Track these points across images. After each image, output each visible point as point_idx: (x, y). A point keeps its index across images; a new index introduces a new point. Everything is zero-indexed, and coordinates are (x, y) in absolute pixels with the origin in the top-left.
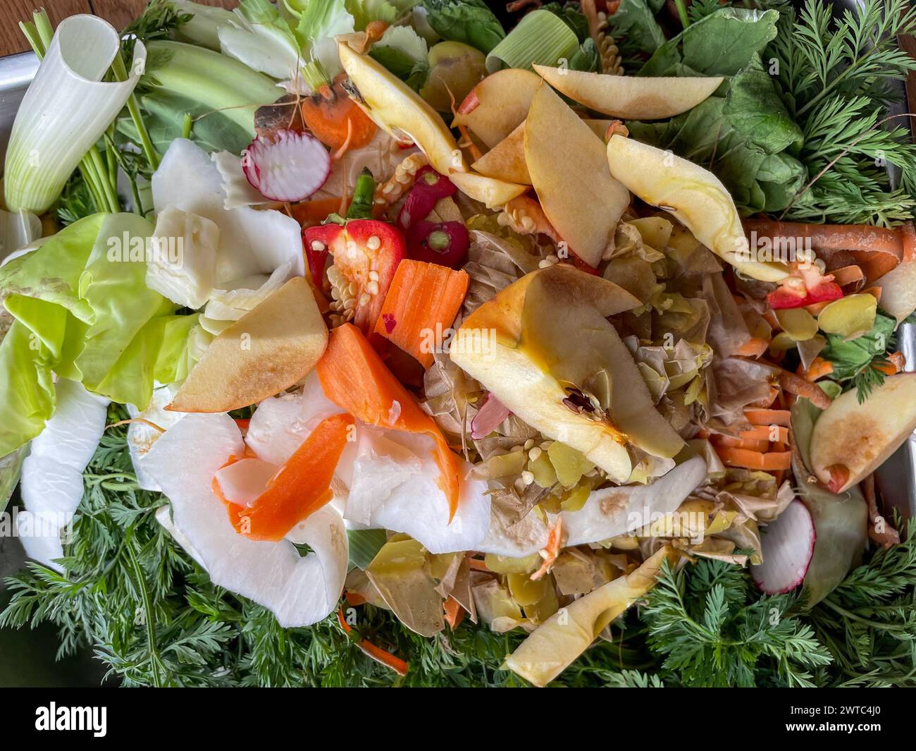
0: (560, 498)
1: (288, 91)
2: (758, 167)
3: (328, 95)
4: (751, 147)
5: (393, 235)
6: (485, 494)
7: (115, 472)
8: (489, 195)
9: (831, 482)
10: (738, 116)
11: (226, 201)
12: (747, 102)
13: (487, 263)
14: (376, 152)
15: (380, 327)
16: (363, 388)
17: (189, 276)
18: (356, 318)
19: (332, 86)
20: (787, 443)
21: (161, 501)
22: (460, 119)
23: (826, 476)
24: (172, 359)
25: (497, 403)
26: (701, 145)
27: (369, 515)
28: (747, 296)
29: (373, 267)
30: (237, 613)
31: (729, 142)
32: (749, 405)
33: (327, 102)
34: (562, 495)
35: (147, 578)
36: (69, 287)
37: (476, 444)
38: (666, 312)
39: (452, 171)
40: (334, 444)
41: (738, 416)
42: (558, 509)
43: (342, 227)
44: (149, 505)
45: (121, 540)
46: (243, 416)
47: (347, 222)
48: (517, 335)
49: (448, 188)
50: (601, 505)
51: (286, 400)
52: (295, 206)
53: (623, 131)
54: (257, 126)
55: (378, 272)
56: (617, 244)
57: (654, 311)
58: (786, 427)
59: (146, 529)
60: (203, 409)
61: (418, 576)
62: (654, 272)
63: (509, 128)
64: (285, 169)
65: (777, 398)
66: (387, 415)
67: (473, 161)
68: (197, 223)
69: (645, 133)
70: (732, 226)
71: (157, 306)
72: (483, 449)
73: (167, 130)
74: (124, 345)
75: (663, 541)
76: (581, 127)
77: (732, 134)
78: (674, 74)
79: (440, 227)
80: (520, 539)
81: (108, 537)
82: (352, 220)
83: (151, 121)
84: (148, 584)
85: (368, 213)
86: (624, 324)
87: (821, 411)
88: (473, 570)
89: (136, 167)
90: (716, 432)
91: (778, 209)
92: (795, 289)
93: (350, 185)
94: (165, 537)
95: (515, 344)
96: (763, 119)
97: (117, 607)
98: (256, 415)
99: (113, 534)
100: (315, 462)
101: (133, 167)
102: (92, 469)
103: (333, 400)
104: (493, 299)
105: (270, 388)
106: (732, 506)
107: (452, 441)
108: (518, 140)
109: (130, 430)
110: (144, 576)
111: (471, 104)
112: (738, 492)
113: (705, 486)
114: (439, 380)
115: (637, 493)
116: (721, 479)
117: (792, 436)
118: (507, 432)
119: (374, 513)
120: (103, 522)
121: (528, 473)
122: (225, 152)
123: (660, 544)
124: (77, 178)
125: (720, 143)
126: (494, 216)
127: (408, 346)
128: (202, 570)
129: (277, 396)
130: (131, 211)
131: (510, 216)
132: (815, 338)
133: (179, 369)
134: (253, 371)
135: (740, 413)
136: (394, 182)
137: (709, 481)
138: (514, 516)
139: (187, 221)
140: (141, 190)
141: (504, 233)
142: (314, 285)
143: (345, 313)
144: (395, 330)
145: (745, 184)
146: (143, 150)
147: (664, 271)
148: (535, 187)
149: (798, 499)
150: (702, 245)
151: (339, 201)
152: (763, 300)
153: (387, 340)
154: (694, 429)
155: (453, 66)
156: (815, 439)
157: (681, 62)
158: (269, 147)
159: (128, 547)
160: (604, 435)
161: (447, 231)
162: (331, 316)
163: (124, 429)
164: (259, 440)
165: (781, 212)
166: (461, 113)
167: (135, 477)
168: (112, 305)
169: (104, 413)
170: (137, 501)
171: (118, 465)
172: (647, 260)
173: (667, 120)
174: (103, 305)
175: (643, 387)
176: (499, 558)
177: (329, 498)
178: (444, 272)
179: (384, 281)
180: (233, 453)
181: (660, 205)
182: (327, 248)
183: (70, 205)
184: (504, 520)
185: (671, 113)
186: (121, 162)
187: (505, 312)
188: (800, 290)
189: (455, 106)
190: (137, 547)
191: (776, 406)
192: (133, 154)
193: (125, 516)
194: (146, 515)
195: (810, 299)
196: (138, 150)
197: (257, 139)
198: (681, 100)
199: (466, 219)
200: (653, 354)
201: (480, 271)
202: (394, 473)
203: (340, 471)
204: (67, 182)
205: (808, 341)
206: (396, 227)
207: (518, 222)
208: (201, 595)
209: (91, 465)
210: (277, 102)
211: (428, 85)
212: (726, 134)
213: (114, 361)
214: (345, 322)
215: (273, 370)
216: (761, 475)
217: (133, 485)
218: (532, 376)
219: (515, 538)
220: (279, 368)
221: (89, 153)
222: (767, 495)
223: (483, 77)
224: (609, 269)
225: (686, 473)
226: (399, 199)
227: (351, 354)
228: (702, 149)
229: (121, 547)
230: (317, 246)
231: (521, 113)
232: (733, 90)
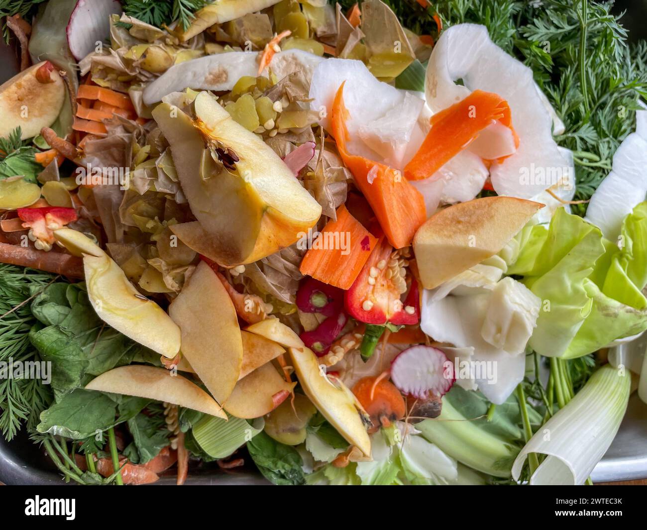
0: (256, 88)
1: (413, 427)
2: (68, 317)
3: (384, 420)
4: (70, 334)
5: (352, 309)
6: (313, 99)
7: (588, 167)
8: (276, 328)
9: (51, 71)
10: (77, 358)
11: (472, 353)
12: (69, 367)
13: (285, 277)
14: (356, 372)
15: (373, 242)
16: (393, 197)
17: (509, 303)
18: (391, 252)
19: (380, 426)
20: (78, 104)
21: (559, 139)
22: (290, 388)
23: (54, 76)
24: (532, 243)
25: (292, 168)
26: (110, 341)
27: (405, 100)
28: (92, 221)
29: (372, 287)
30: (517, 46)
31: (87, 340)
32: (103, 138)
33: (386, 415)
34: (254, 90)
35: (579, 84)
36: (598, 308)
37: (314, 139)
38: (153, 218)
39: (301, 350)
40: (423, 158)
41: (112, 131)
42: (259, 80)
43: (389, 321)
44: (567, 138)
45: (593, 116)
46: (488, 191)
47: (385, 324)
48: (266, 217)
49: (307, 338)
50: (226, 78)
51: (454, 198)
52: (422, 342)
53: (165, 361)
54: (440, 404)
55: (368, 283)
56: (183, 276)
57: (161, 219)
58: (78, 117)
59: (573, 120)
60: (516, 201)
61: (377, 49)
62: (157, 250)
63: (255, 375)
64: (425, 370)
65: (81, 139)
66: (378, 174)
67: (284, 355)
68: (497, 341)
69: (151, 356)
70: (93, 276)
71: (537, 284)
72: (310, 135)
73: (506, 411)
74: (566, 259)
75: (186, 45)
76: (198, 368)
77: (84, 345)
78: (124, 396)
79: (317, 310)
80: (294, 63)
81: (602, 119)
82: (381, 325)
83: (517, 419)
84: (578, 79)
85: (369, 329)
86: (185, 214)
87: (51, 127)
88: (334, 47)
89: (533, 388)
90: (132, 122)
91: (58, 283)
92: (54, 221)
93: (379, 351)
94: (561, 111)
95: (268, 210)
96: (58, 353)
97: (604, 66)
98: (478, 191)
99: (598, 121)
100: (440, 147)
101: (535, 388)
102: (604, 172)
103: (418, 193)
104: (281, 248)
105: (463, 209)
106: (127, 62)
107: (332, 145)
108: (248, 365)
109: (572, 196)
110: (581, 86)
111: (278, 397)
112: (123, 73)
113: (146, 82)
114: (335, 194)
115: (198, 84)
116: (134, 85)
117: (74, 110)
118: (288, 145)
119: (402, 101)
120: (604, 132)
121: (278, 111)
122: (467, 389)
123: (188, 44)
124: (577, 387)
125: (94, 340)
126: (275, 312)
127: (355, 224)
128: (538, 82)
129: (459, 202)
130: (542, 356)
131: (263, 311)
132: (45, 182)
133: (529, 235)
134: (474, 223)
135: (111, 133)
136: (346, 348)
137: (143, 85)
138: (293, 79)
139: (503, 344)
140: (532, 371)
141: (269, 298)
142: (418, 281)
143: (398, 257)
144: (363, 238)
145: (81, 306)
146: (526, 399)
147: (151, 250)
148: (239, 328)
149: (77, 61)
150: (119, 265)
151: (389, 341)
152: (81, 217)
153: (369, 231)
154: (148, 126)
155: (289, 426)
156: (59, 106)
157: (118, 405)
158: (435, 388)
159: (589, 109)
160: (212, 129)
161: (312, 306)
162: (408, 256)
163: (576, 198)
164: (479, 172)
165: (57, 281)
166: (288, 392)
167: (575, 161)
168: (570, 290)
169: (589, 212)
170: (576, 142)
171: (585, 172)
172: (161, 260)
173: (133, 363)
174: (576, 291)
175: (177, 162)
176: (312, 51)
177: (434, 118)
178: (318, 276)
179: (365, 275)
180: (500, 165)
181: (147, 301)
182: (404, 308)
183: (586, 368)
184: (302, 77)
185: (130, 368)
186: (543, 393)
187: (272, 236)
188: (50, 220)
189: (292, 397)
190: (582, 108)
191: (83, 134)
192: (534, 398)
193: (587, 132)
194: (572, 131)
195: (43, 212)
196: (530, 400)
197: (442, 395)
198: (121, 376)
199: (296, 313)
200: (165, 186)
201: (291, 272)
202: (381, 129)
203: (422, 137)
204: (584, 385)
205: (51, 180)
206: (349, 316)
207: (257, 305)
208: (542, 63)
209: (604, 176)
210: (423, 420)
211: (310, 415)
212: (88, 346)
213: (576, 248)
214: (399, 250)
215: (459, 222)
216: (102, 83)
217: (576, 155)
218: (259, 183)
219: (296, 64)
220: (454, 223)
221: (566, 403)
222: (100, 67)
223: (268, 416)
224: (192, 258)
225: (158, 93)
226: (344, 335)
227: (398, 226)
228: (109, 337)
229: (594, 111)
230: (411, 310)
231: (244, 385)
232: (79, 378)
